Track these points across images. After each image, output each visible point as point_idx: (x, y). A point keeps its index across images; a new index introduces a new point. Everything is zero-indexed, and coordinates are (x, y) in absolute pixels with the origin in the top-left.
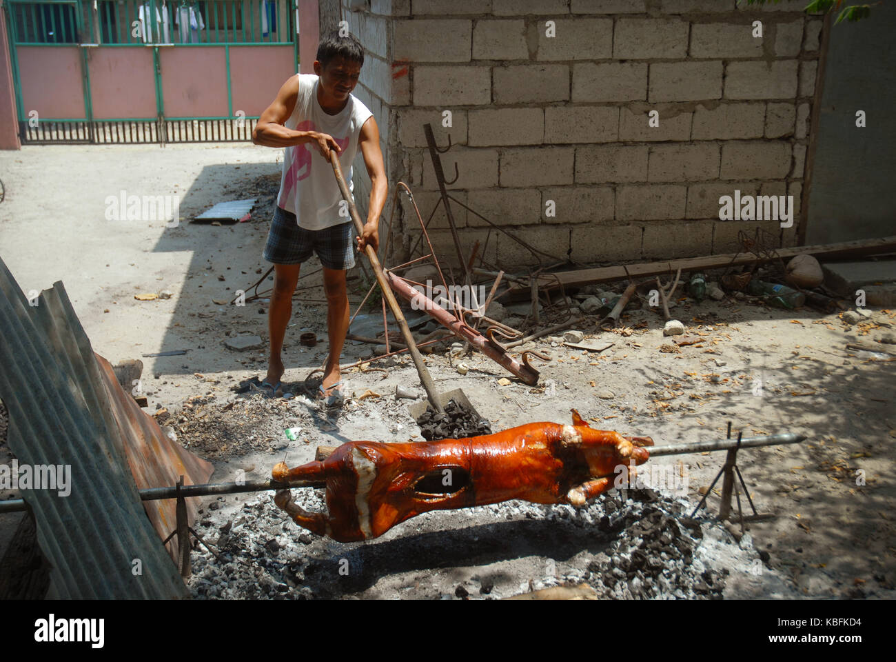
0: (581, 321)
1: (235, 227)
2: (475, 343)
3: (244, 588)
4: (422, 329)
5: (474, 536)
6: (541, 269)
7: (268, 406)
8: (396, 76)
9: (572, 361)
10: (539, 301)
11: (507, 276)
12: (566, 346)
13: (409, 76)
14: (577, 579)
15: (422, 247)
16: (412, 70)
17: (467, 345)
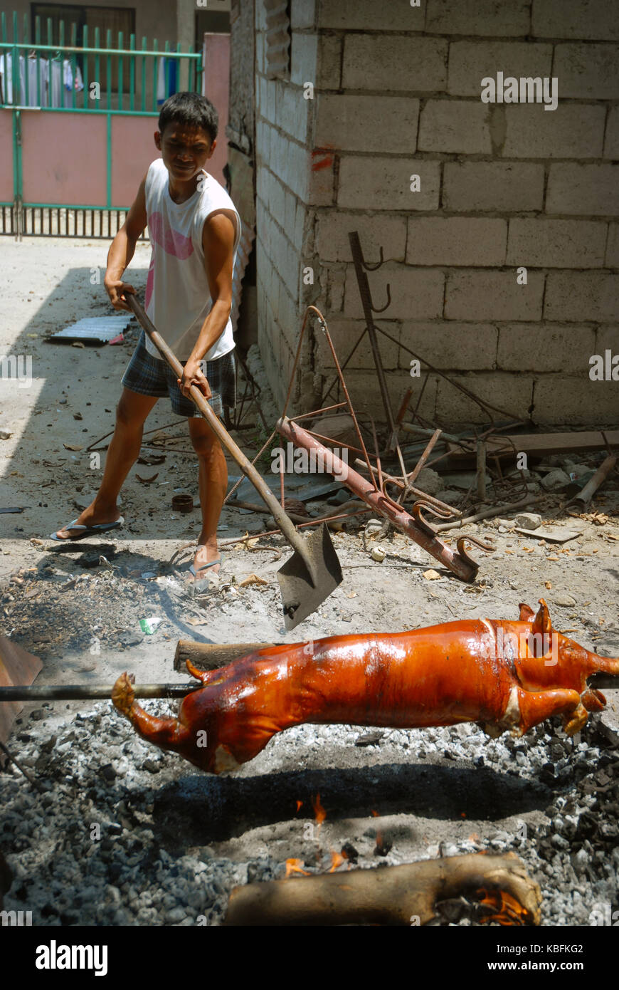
0: (540, 501)
1: (103, 351)
2: (397, 521)
3: (64, 827)
4: (331, 498)
5: (374, 776)
6: (493, 429)
7: (121, 588)
8: (317, 167)
9: (524, 553)
10: (487, 471)
11: (447, 436)
12: (518, 532)
13: (334, 168)
14: (503, 845)
15: (339, 392)
16: (337, 159)
17: (387, 523)
